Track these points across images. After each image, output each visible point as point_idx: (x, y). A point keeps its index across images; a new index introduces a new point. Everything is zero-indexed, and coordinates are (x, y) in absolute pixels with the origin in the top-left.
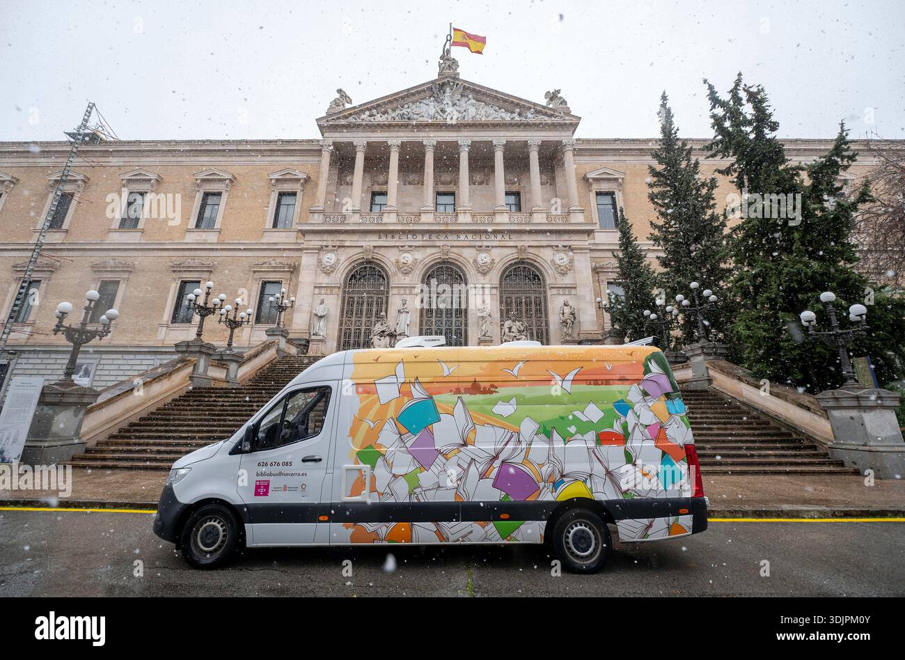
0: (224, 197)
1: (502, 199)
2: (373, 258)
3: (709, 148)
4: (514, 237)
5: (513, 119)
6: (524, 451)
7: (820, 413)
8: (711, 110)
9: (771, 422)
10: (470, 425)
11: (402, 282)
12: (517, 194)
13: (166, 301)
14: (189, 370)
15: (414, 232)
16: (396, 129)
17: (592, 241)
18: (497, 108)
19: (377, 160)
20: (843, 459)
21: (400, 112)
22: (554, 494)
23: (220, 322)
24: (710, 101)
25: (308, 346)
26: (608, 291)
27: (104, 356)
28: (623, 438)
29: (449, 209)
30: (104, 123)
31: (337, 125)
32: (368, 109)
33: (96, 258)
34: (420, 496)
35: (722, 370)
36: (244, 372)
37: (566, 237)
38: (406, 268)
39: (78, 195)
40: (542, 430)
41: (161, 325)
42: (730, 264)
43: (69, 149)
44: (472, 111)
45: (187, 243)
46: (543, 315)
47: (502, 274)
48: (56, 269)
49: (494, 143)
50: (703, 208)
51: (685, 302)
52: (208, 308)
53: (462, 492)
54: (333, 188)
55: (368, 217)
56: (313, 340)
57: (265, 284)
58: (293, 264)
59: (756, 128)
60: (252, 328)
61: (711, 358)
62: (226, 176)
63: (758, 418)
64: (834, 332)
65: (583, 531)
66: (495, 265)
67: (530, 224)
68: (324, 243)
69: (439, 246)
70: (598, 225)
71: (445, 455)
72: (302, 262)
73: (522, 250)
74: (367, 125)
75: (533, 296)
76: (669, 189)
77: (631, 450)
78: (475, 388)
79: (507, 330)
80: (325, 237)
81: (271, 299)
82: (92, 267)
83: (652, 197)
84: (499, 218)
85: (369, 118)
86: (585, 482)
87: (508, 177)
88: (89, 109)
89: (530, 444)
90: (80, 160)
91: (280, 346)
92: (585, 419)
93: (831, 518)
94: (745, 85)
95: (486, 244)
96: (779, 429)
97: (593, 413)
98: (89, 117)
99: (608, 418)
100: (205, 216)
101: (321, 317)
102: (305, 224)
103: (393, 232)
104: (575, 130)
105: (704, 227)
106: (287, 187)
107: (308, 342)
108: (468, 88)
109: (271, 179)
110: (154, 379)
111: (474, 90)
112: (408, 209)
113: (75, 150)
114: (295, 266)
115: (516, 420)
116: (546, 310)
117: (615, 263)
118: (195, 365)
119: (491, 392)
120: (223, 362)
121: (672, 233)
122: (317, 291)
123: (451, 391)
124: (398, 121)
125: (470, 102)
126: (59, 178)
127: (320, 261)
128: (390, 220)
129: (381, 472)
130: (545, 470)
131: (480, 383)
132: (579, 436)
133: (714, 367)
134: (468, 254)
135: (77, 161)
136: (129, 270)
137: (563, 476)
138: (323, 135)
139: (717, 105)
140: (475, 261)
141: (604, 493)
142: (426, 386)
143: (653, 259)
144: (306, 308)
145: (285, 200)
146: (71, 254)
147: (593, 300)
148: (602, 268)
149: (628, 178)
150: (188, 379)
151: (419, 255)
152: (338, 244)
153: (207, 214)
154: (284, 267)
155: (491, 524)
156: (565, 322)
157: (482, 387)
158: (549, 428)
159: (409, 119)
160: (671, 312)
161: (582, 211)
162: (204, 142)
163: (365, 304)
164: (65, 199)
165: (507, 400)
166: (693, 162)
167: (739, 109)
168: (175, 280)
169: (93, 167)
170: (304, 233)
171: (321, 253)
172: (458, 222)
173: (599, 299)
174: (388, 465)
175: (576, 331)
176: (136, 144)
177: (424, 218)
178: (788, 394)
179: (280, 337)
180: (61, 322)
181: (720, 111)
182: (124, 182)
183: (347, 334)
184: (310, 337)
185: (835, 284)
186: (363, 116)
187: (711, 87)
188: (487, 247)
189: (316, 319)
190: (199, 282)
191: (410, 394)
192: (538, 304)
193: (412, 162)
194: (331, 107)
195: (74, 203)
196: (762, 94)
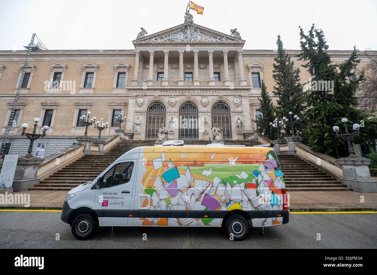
0: (95, 74)
1: (212, 75)
2: (158, 100)
3: (299, 56)
4: (217, 91)
5: (216, 41)
6: (214, 191)
7: (338, 166)
8: (300, 40)
9: (319, 169)
10: (192, 179)
11: (171, 110)
12: (219, 73)
13: (74, 118)
14: (83, 148)
15: (175, 89)
16: (167, 45)
17: (250, 93)
18: (210, 36)
19: (159, 59)
20: (346, 184)
21: (168, 38)
22: (226, 208)
23: (95, 127)
24: (300, 36)
25: (133, 136)
26: (256, 114)
27: (49, 140)
28: (256, 186)
29: (190, 79)
30: (41, 42)
31: (141, 44)
32: (154, 37)
33: (43, 100)
34: (171, 208)
35: (300, 148)
36: (106, 148)
37: (239, 91)
38: (172, 104)
39: (33, 73)
40: (222, 182)
41: (73, 128)
42: (305, 104)
43: (26, 54)
44: (199, 38)
45: (80, 94)
46: (229, 123)
47: (213, 107)
48: (26, 105)
49: (209, 51)
50: (295, 81)
51: (287, 120)
52: (89, 123)
53: (189, 206)
54: (141, 71)
55: (156, 83)
56: (135, 134)
57: (114, 110)
58: (125, 102)
59: (319, 48)
60: (110, 128)
61: (296, 142)
62: (95, 65)
63: (314, 167)
64: (346, 135)
65: (238, 224)
66: (209, 103)
67: (224, 86)
68: (138, 94)
69: (186, 95)
70: (252, 86)
71: (181, 191)
72: (129, 102)
73: (221, 97)
74: (154, 44)
75: (225, 116)
76: (281, 73)
77: (259, 190)
78: (195, 164)
79: (214, 131)
80: (138, 91)
81: (117, 117)
82: (41, 104)
83: (274, 76)
84: (211, 84)
85: (155, 41)
86: (239, 203)
87: (215, 66)
88: (33, 36)
89: (217, 188)
90: (32, 58)
91: (121, 137)
92: (240, 178)
93: (339, 211)
94: (315, 29)
95: (206, 94)
96: (322, 172)
97: (244, 175)
98: (33, 39)
99: (250, 178)
100: (87, 82)
101: (138, 124)
102: (130, 86)
103: (167, 90)
104: (243, 46)
105: (295, 89)
106: (122, 70)
107: (133, 134)
108: (198, 27)
109: (114, 67)
110: (67, 153)
111: (200, 29)
112: (173, 80)
113: (29, 54)
114: (126, 103)
115: (212, 177)
116: (230, 121)
117: (259, 102)
118: (85, 146)
119: (202, 166)
120: (97, 144)
121: (282, 91)
122: (136, 114)
123: (185, 165)
124: (167, 42)
125: (198, 34)
126: (23, 66)
127: (137, 101)
128: (165, 84)
129: (155, 197)
130: (223, 198)
131: (197, 162)
132: (238, 185)
133: (298, 146)
134: (198, 98)
135: (30, 59)
136: (57, 105)
137: (230, 201)
138: (135, 48)
139: (303, 38)
140: (201, 101)
141: (247, 208)
142: (174, 163)
143: (275, 101)
144: (132, 120)
145: (121, 76)
146: (32, 98)
147: (250, 117)
148: (254, 104)
149: (265, 67)
150: (82, 151)
151: (178, 99)
152: (144, 94)
153: (88, 81)
154: (122, 104)
155: (200, 219)
156: (238, 126)
157: (198, 163)
158: (225, 181)
159: (172, 41)
160: (281, 124)
161: (246, 81)
162: (85, 50)
163: (156, 119)
164: (27, 75)
165: (208, 169)
166: (291, 62)
167: (312, 39)
168: (76, 109)
169: (38, 61)
170: (129, 90)
171: (137, 98)
172: (194, 85)
173: (252, 117)
174: (158, 195)
175: (243, 130)
176: (55, 51)
177: (179, 84)
178: (326, 158)
179: (121, 133)
180: (24, 131)
181: (304, 40)
182: (52, 68)
183: (149, 131)
184: (134, 132)
185: (348, 114)
186: (152, 40)
187: (301, 30)
188: (206, 95)
189: (136, 125)
190: (87, 110)
191: (167, 166)
192: (227, 119)
193: (174, 59)
194: (138, 36)
195: (31, 77)
196: (322, 33)
